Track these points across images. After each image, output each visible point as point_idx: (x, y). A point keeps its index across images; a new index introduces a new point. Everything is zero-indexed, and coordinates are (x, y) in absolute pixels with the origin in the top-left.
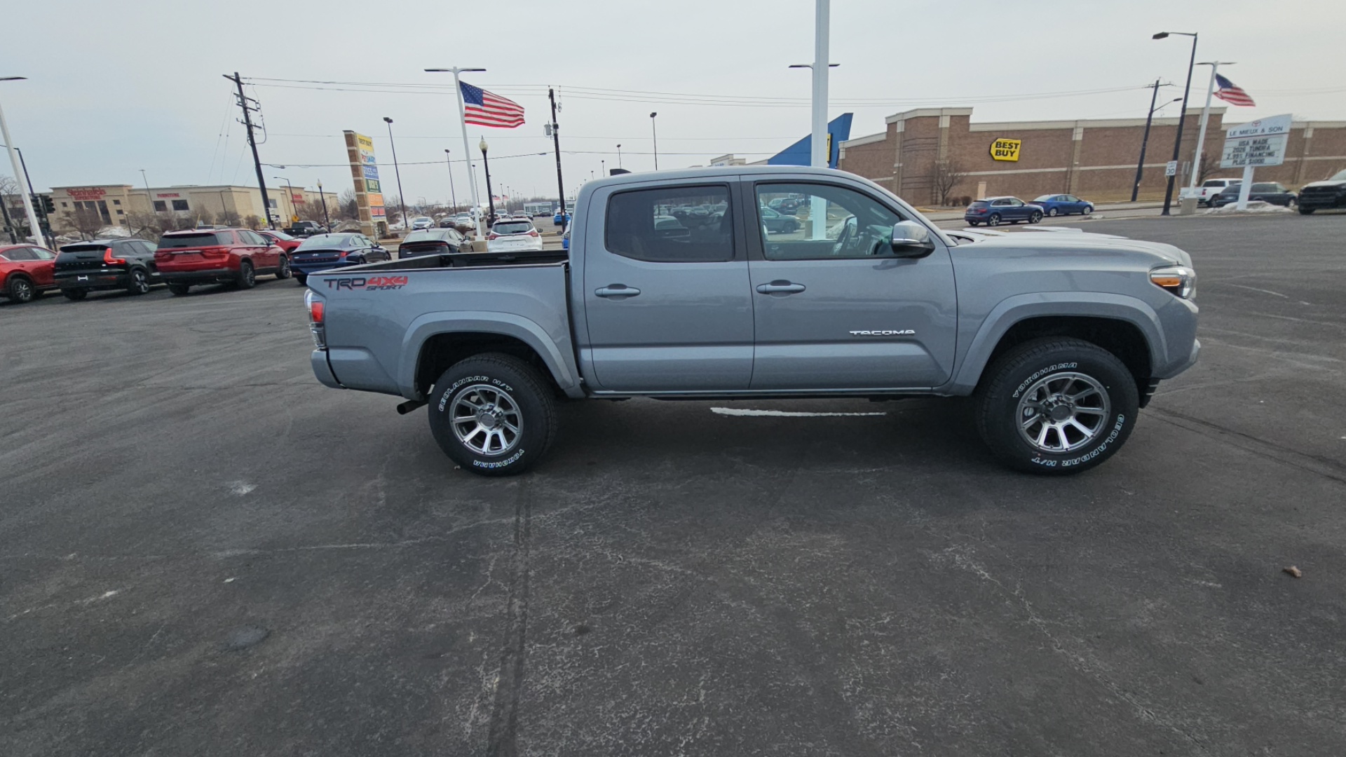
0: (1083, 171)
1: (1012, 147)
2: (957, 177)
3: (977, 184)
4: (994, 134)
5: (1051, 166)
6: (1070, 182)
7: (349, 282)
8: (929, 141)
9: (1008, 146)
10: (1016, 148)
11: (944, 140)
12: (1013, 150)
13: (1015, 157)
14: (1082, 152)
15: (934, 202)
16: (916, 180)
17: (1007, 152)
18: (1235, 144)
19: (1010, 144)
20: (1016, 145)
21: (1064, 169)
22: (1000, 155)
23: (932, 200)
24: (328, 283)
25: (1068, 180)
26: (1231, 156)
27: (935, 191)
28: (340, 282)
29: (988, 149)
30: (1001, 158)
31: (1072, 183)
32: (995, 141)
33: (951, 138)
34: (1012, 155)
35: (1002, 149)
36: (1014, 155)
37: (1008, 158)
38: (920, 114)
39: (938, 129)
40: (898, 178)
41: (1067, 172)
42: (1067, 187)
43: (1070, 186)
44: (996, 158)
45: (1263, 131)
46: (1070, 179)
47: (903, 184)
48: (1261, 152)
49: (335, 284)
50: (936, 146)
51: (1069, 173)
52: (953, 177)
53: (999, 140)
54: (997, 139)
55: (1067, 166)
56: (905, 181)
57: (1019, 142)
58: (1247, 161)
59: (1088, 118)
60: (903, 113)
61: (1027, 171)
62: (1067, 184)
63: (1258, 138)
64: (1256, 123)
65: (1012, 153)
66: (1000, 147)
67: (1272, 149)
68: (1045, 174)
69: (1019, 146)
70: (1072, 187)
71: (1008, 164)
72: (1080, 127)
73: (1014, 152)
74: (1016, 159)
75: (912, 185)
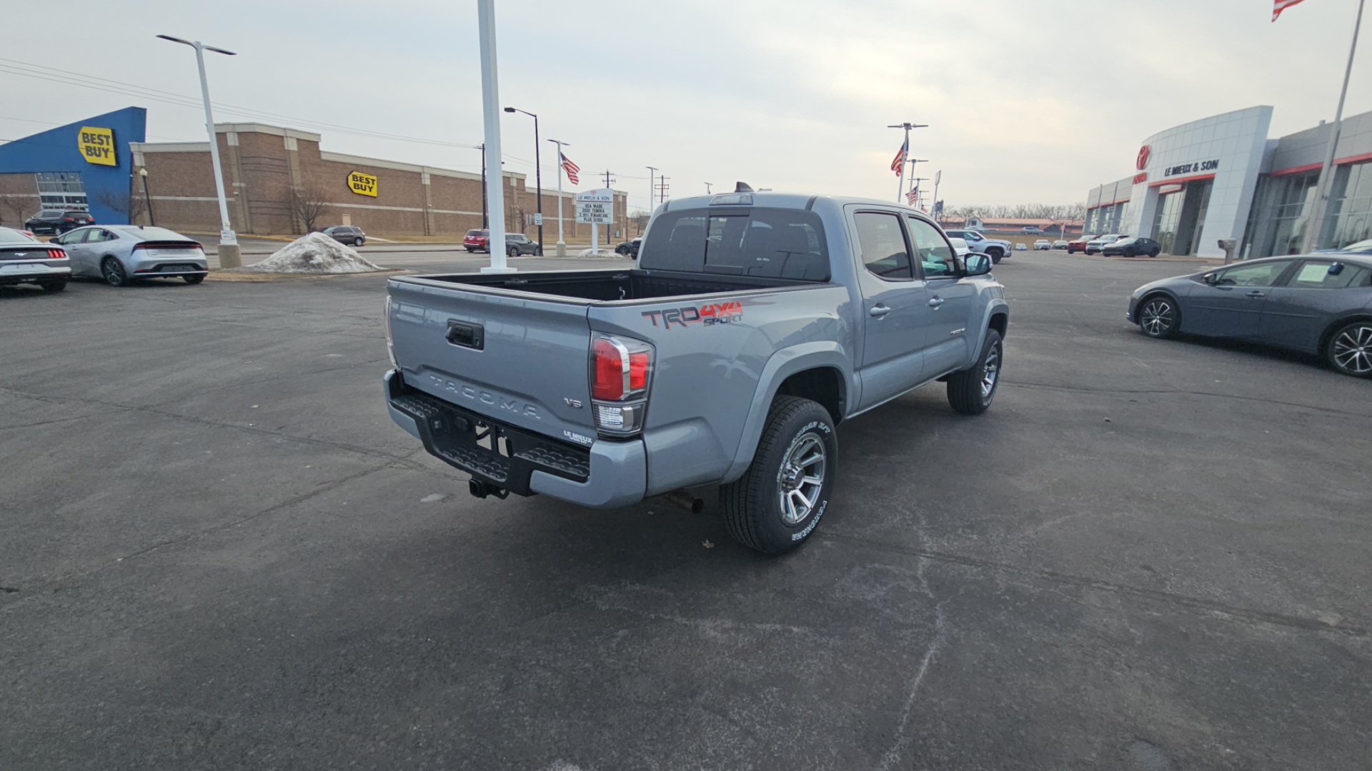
0: (437, 213)
1: (369, 182)
2: (321, 206)
3: (340, 215)
4: (349, 166)
5: (409, 207)
6: (428, 222)
7: (678, 315)
8: (276, 162)
9: (365, 181)
10: (373, 184)
11: (295, 165)
12: (370, 185)
13: (374, 193)
14: (433, 196)
15: (296, 231)
16: (268, 204)
17: (365, 186)
18: (583, 205)
19: (367, 179)
20: (373, 180)
21: (421, 210)
22: (359, 188)
23: (294, 229)
24: (649, 318)
25: (426, 221)
26: (582, 215)
27: (295, 219)
28: (667, 315)
29: (346, 181)
30: (360, 191)
31: (430, 224)
32: (351, 173)
33: (301, 163)
34: (370, 191)
35: (359, 183)
36: (372, 190)
37: (367, 192)
38: (258, 130)
39: (285, 150)
40: (243, 199)
41: (423, 212)
42: (426, 227)
43: (428, 226)
44: (355, 191)
45: (598, 198)
46: (428, 219)
47: (250, 208)
48: (600, 213)
49: (659, 318)
50: (286, 171)
51: (425, 214)
52: (318, 207)
53: (354, 173)
54: (352, 172)
55: (422, 207)
56: (253, 204)
57: (375, 178)
58: (593, 220)
59: (432, 166)
60: (234, 125)
61: (388, 208)
62: (426, 224)
63: (596, 204)
64: (593, 192)
65: (371, 189)
66: (357, 181)
67: (606, 212)
68: (404, 212)
69: (375, 182)
70: (430, 228)
71: (368, 199)
72: (427, 173)
73: (372, 187)
74: (375, 195)
75: (265, 210)
